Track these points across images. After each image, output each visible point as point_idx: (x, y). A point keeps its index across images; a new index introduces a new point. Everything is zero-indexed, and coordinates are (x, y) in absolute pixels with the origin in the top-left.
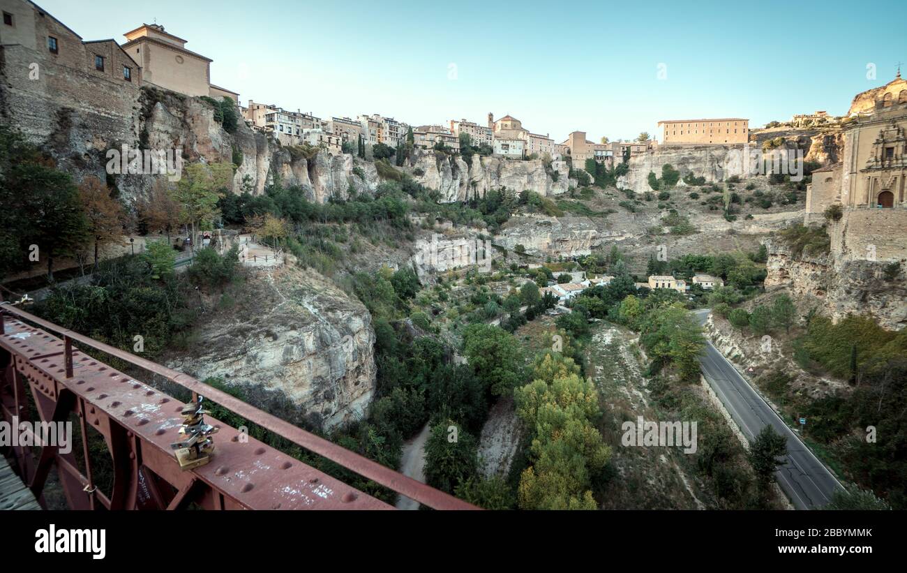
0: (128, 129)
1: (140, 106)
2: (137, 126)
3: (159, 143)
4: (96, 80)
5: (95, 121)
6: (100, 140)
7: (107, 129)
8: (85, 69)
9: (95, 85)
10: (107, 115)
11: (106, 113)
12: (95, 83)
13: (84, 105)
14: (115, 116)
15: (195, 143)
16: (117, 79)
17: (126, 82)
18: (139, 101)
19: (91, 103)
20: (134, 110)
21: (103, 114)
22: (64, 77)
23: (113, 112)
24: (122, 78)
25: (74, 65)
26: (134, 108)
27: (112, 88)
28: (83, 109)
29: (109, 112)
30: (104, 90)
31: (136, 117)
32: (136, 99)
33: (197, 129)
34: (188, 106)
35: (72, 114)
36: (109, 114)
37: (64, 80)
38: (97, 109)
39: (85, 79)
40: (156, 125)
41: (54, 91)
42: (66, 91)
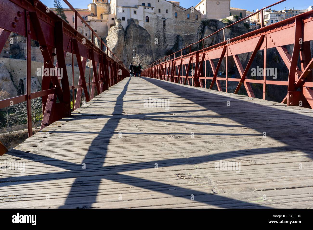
0: (196, 38)
1: (200, 29)
2: (199, 37)
3: (206, 42)
4: (187, 23)
5: (186, 38)
6: (187, 44)
7: (189, 40)
8: (184, 20)
9: (186, 25)
10: (189, 35)
11: (189, 34)
12: (186, 24)
13: (183, 33)
14: (192, 34)
15: (220, 40)
16: (193, 20)
17: (196, 21)
18: (200, 27)
19: (185, 32)
20: (198, 31)
21: (188, 35)
22: (179, 25)
23: (192, 33)
24: (195, 20)
25: (181, 20)
26: (198, 30)
27: (191, 24)
28: (183, 34)
29: (190, 33)
30: (189, 26)
31: (199, 33)
32: (199, 26)
33: (220, 33)
34: (218, 24)
35: (180, 37)
36: (190, 34)
37: (179, 26)
38: (187, 33)
39: (184, 24)
40: (205, 35)
41: (176, 30)
42: (179, 29)
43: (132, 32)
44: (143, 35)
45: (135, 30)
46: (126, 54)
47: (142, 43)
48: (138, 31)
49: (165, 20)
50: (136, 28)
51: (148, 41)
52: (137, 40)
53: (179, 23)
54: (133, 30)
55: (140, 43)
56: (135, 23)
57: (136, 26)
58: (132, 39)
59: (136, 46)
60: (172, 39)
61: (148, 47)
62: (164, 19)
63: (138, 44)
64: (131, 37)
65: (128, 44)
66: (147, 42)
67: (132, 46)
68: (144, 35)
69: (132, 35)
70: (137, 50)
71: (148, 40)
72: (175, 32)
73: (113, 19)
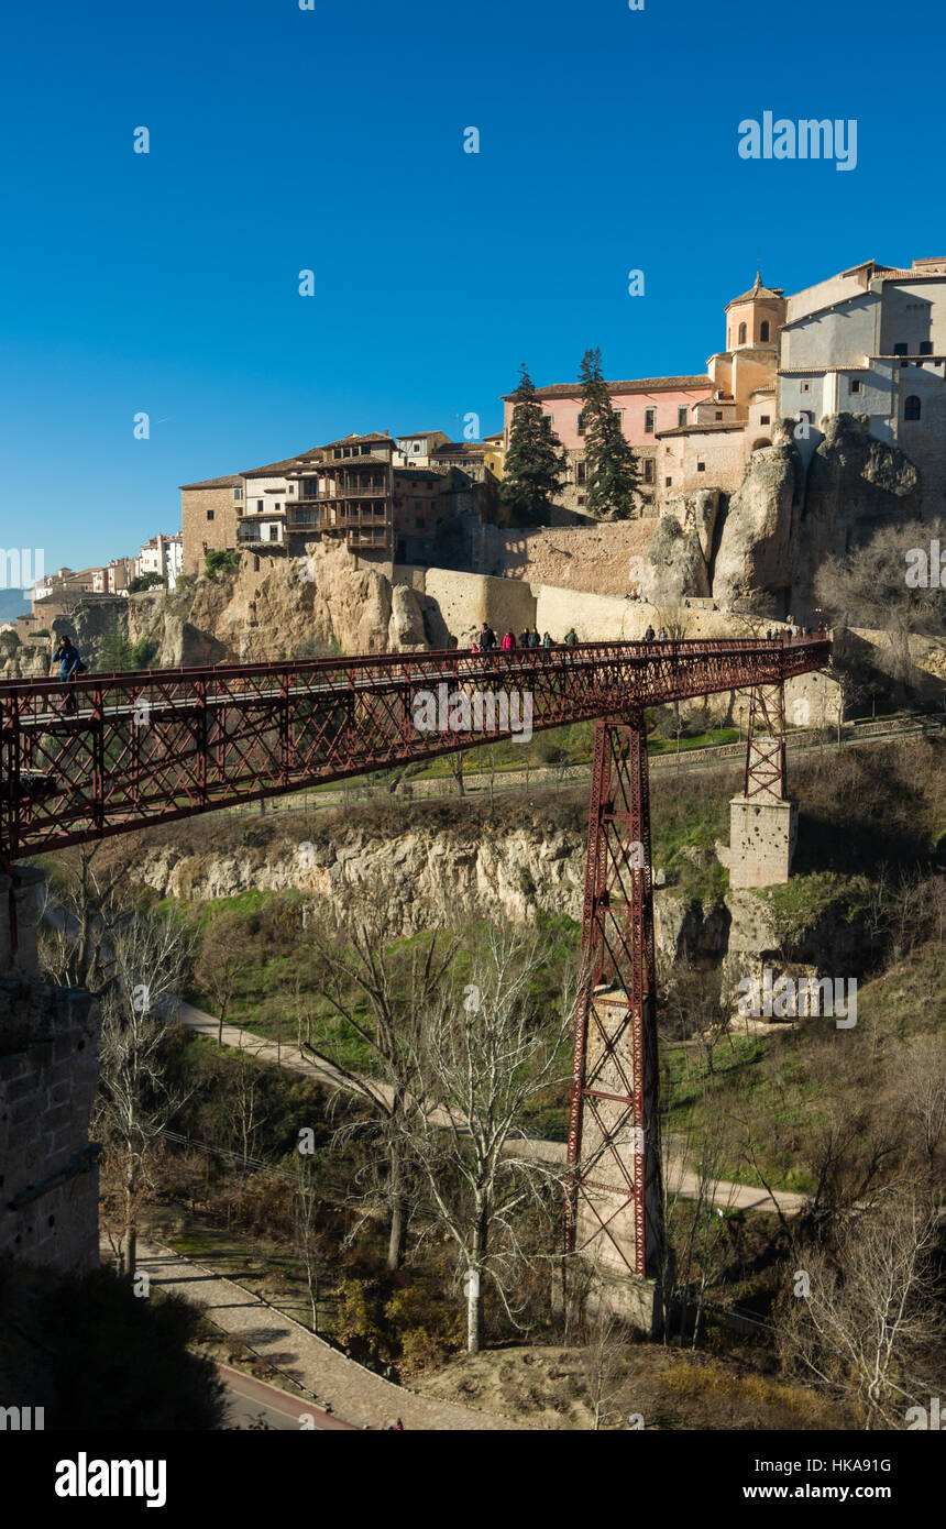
43: (838, 466)
45: (850, 456)
50: (854, 450)
52: (858, 495)
56: (852, 430)
59: (850, 521)
63: (861, 509)
64: (833, 484)
69: (836, 478)
73: (765, 420)
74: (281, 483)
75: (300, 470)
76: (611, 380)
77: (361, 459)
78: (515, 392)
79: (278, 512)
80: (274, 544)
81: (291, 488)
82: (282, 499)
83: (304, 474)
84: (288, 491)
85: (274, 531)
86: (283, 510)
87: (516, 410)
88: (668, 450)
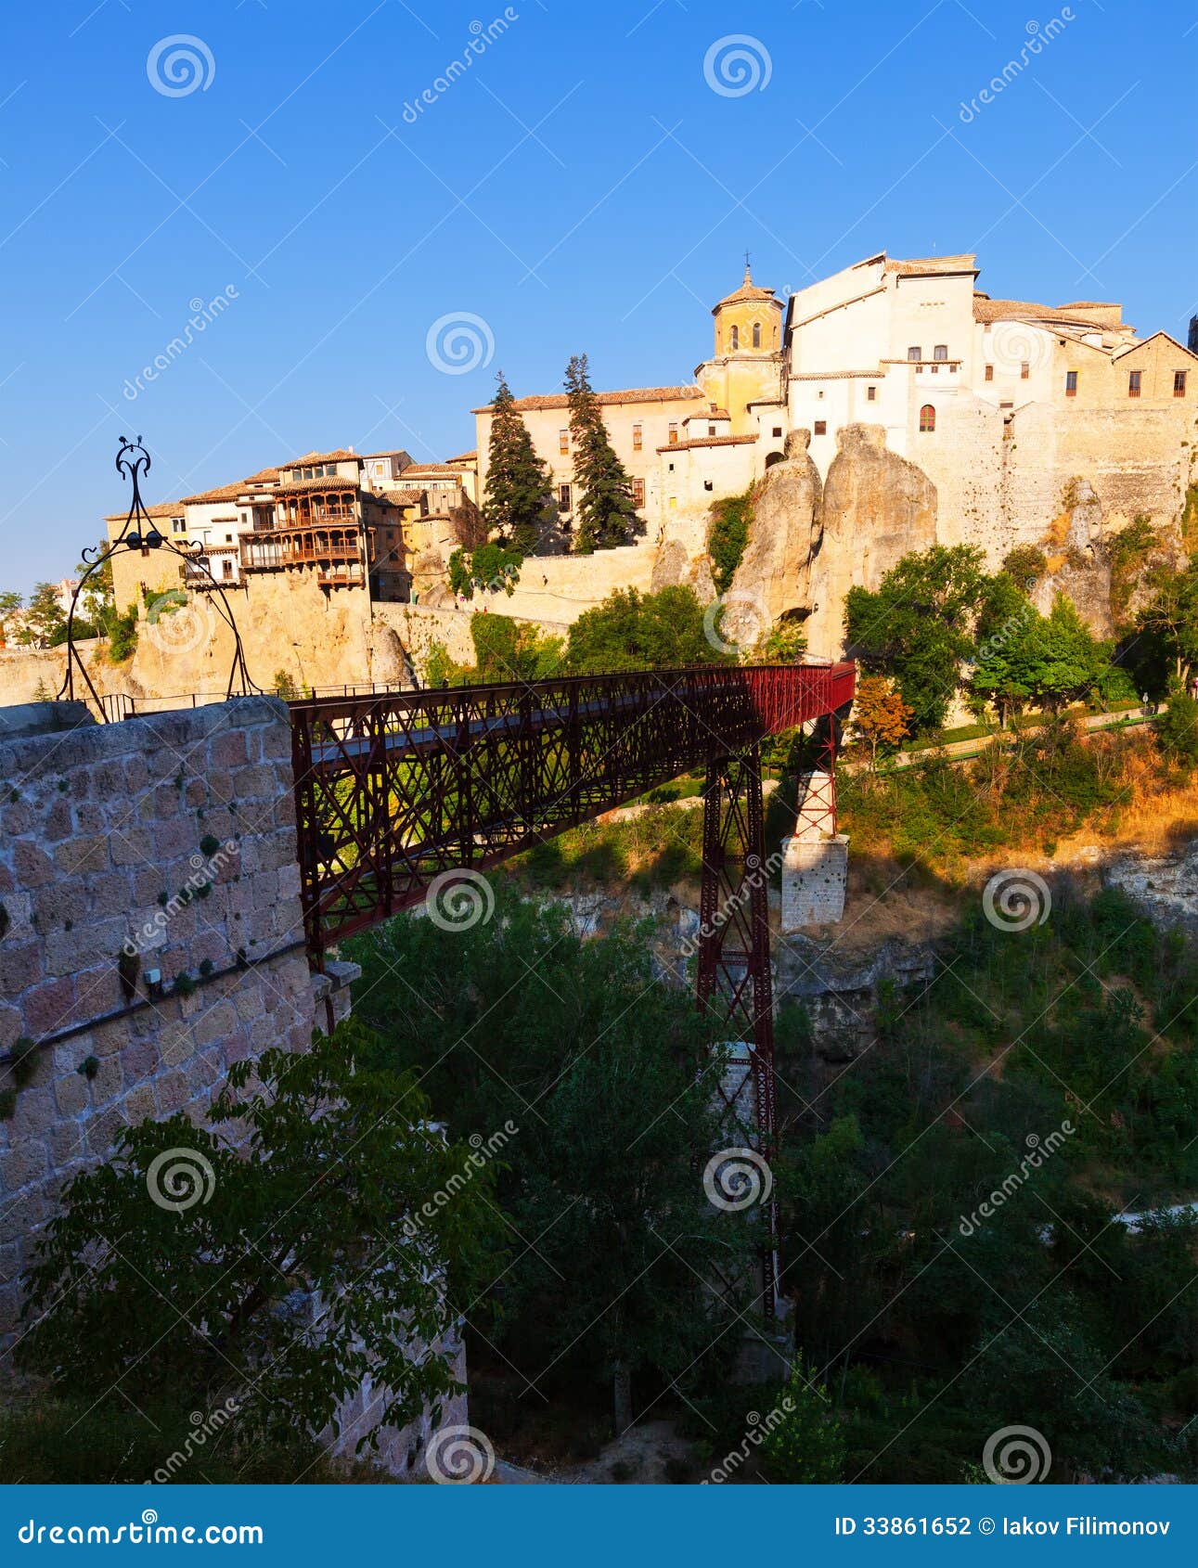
0: (1167, 486)
1: (1194, 437)
4: (1125, 415)
5: (1115, 486)
7: (1132, 495)
8: (1110, 404)
9: (1122, 426)
10: (1134, 471)
11: (1133, 468)
12: (1122, 421)
13: (1101, 464)
14: (1148, 467)
16: (1161, 400)
17: (1176, 401)
18: (1195, 428)
19: (1113, 458)
20: (1185, 448)
21: (1128, 471)
22: (1080, 428)
23: (1147, 463)
24: (1169, 395)
25: (1095, 404)
26: (1184, 444)
27: (1147, 421)
28: (1098, 472)
29: (1138, 464)
30: (1136, 428)
31: (1185, 460)
35: (1080, 486)
36: (1138, 468)
37: (1080, 433)
38: (1120, 464)
39: (1109, 420)
41: (1065, 454)
42: (1080, 450)
43: (855, 481)
44: (902, 492)
45: (867, 470)
46: (825, 578)
47: (896, 523)
48: (879, 474)
49: (1013, 415)
50: (871, 464)
51: (923, 515)
52: (876, 514)
53: (1086, 419)
54: (858, 472)
55: (886, 524)
56: (869, 443)
57: (870, 453)
58: (851, 512)
59: (868, 542)
60: (1042, 497)
61: (922, 539)
62: (1007, 413)
63: (880, 529)
64: (850, 502)
65: (835, 534)
66: (918, 520)
67: (849, 542)
68: (907, 488)
69: (854, 495)
70: (873, 556)
71: (926, 509)
72: (1057, 465)
73: (777, 432)
74: (228, 510)
75: (252, 495)
76: (599, 388)
77: (325, 479)
78: (492, 402)
79: (229, 544)
80: (228, 582)
81: (244, 517)
82: (236, 529)
83: (258, 499)
84: (240, 519)
85: (227, 566)
86: (236, 542)
87: (495, 423)
88: (672, 467)
